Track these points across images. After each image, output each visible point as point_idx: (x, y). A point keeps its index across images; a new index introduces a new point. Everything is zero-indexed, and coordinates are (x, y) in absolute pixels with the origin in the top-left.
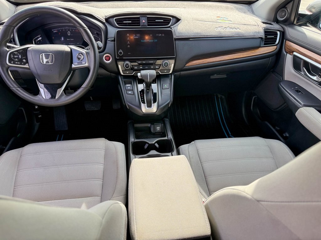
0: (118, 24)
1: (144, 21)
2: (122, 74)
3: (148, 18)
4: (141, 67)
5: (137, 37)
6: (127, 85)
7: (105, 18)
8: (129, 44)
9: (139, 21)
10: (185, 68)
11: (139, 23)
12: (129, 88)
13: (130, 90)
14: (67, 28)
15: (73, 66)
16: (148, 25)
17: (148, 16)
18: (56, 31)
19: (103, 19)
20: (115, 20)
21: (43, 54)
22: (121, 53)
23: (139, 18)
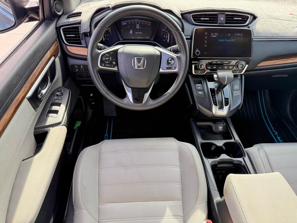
0: (194, 20)
1: (222, 19)
2: (194, 73)
3: (227, 15)
4: (215, 67)
5: (214, 36)
6: (197, 85)
7: (180, 13)
8: (206, 44)
9: (217, 18)
10: (256, 68)
11: (217, 21)
12: (199, 88)
13: (200, 90)
14: (136, 20)
15: (161, 70)
16: (226, 23)
17: (226, 13)
18: (125, 24)
19: (178, 13)
20: (192, 16)
21: (136, 58)
22: (198, 53)
23: (217, 15)
